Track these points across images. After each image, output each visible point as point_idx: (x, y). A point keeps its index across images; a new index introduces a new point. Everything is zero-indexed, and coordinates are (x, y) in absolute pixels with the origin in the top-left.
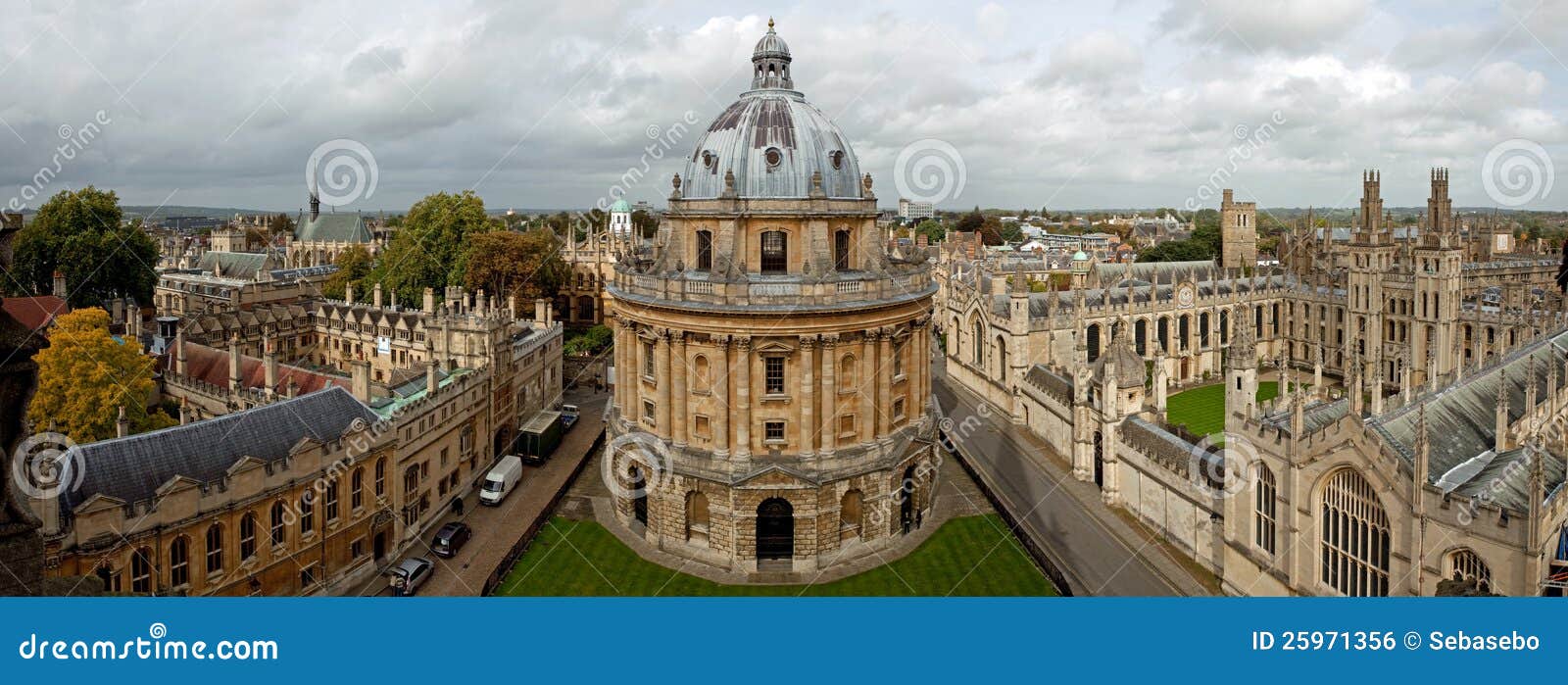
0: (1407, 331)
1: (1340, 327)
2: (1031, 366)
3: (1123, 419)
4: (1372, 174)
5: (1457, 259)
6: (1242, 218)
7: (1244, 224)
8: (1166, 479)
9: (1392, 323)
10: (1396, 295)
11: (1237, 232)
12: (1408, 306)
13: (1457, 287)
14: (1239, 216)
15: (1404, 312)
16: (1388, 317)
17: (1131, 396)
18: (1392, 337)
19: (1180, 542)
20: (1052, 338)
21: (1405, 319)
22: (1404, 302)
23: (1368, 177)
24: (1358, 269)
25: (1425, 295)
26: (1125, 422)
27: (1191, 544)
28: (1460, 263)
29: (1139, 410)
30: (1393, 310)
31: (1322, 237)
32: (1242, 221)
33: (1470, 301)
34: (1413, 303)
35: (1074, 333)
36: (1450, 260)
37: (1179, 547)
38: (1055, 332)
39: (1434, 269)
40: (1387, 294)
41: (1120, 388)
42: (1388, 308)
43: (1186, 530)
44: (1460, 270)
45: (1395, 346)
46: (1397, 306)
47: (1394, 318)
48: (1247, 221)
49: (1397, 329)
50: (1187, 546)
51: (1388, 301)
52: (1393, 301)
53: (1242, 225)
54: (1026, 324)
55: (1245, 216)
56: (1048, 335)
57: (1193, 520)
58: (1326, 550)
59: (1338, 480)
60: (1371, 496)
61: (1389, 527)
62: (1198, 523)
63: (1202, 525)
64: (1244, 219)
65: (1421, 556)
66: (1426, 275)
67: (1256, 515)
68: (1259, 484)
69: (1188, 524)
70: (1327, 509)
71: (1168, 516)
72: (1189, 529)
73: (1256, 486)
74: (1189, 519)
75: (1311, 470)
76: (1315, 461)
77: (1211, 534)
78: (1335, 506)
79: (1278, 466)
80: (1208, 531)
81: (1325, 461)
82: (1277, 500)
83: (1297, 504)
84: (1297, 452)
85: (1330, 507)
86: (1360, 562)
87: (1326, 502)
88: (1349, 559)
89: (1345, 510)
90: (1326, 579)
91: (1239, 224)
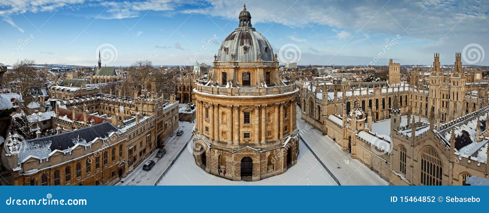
0: (448, 104)
1: (427, 103)
2: (329, 115)
5: (464, 81)
9: (443, 102)
10: (444, 93)
11: (394, 72)
12: (448, 96)
13: (463, 90)
14: (394, 67)
15: (447, 98)
16: (442, 100)
17: (360, 124)
18: (443, 106)
19: (376, 171)
20: (336, 106)
21: (447, 100)
23: (436, 55)
24: (432, 84)
25: (454, 93)
28: (464, 83)
30: (444, 98)
34: (450, 95)
35: (342, 104)
38: (336, 104)
39: (457, 85)
40: (442, 92)
41: (357, 122)
42: (442, 97)
44: (464, 85)
45: (444, 109)
46: (445, 96)
47: (444, 100)
49: (445, 103)
52: (443, 95)
56: (334, 105)
57: (380, 164)
58: (422, 173)
59: (426, 151)
60: (436, 156)
61: (442, 166)
62: (381, 165)
63: (383, 165)
64: (396, 69)
65: (452, 175)
66: (454, 86)
67: (400, 162)
68: (401, 152)
69: (378, 165)
70: (422, 160)
71: (372, 162)
72: (378, 166)
73: (400, 153)
74: (379, 163)
75: (418, 148)
76: (419, 145)
77: (385, 168)
78: (425, 159)
79: (407, 146)
80: (384, 167)
81: (422, 145)
82: (407, 157)
83: (413, 158)
84: (413, 142)
85: (424, 160)
86: (433, 177)
87: (422, 158)
88: (429, 176)
89: (428, 161)
90: (422, 182)
91: (394, 70)
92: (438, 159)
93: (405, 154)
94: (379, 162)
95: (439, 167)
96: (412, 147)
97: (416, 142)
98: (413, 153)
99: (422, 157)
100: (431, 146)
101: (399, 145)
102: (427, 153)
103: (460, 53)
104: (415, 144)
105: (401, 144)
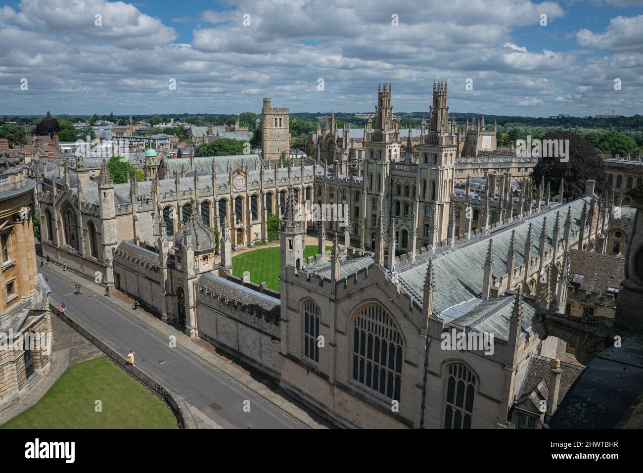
0: (410, 209)
1: (357, 205)
2: (120, 242)
3: (199, 276)
4: (385, 86)
5: (451, 155)
6: (278, 121)
7: (280, 126)
8: (236, 316)
9: (398, 203)
10: (402, 182)
11: (275, 132)
12: (411, 190)
13: (450, 177)
14: (276, 119)
15: (407, 195)
16: (395, 198)
17: (204, 258)
18: (398, 213)
19: (248, 358)
20: (135, 220)
21: (409, 199)
22: (407, 187)
23: (382, 88)
24: (373, 161)
25: (425, 182)
26: (201, 277)
27: (257, 359)
28: (453, 158)
29: (211, 268)
30: (399, 194)
31: (341, 136)
32: (278, 123)
33: (460, 188)
34: (415, 187)
35: (153, 214)
36: (446, 155)
37: (248, 362)
38: (137, 215)
39: (433, 162)
40: (395, 180)
41: (196, 254)
42: (395, 191)
43: (251, 349)
44: (453, 163)
45: (400, 220)
46: (402, 190)
47: (401, 199)
48: (283, 123)
49: (402, 207)
50: (253, 361)
51: (395, 185)
52: (399, 187)
53: (278, 126)
54: (113, 209)
55: (280, 119)
56: (131, 217)
57: (257, 343)
58: (356, 358)
59: (366, 311)
60: (389, 322)
61: (402, 344)
62: (261, 344)
63: (263, 345)
64: (280, 121)
65: (426, 364)
66: (426, 166)
67: (304, 336)
68: (307, 315)
69: (253, 346)
70: (356, 331)
71: (238, 341)
72: (254, 348)
73: (304, 316)
74: (254, 342)
75: (346, 304)
76: (350, 297)
77: (269, 351)
78: (363, 329)
79: (322, 302)
80: (268, 349)
81: (357, 298)
82: (320, 326)
83: (335, 326)
84: (336, 291)
85: (360, 329)
86: (380, 366)
87: (357, 326)
88: (372, 365)
89: (370, 332)
90: (355, 377)
91: (276, 126)
92: (394, 329)
93: (315, 318)
94: (255, 340)
95: (396, 345)
96: (332, 303)
97: (341, 292)
98: (335, 316)
99: (355, 325)
100: (377, 300)
101: (301, 300)
102: (368, 316)
103: (444, 82)
104: (339, 297)
105: (306, 298)
